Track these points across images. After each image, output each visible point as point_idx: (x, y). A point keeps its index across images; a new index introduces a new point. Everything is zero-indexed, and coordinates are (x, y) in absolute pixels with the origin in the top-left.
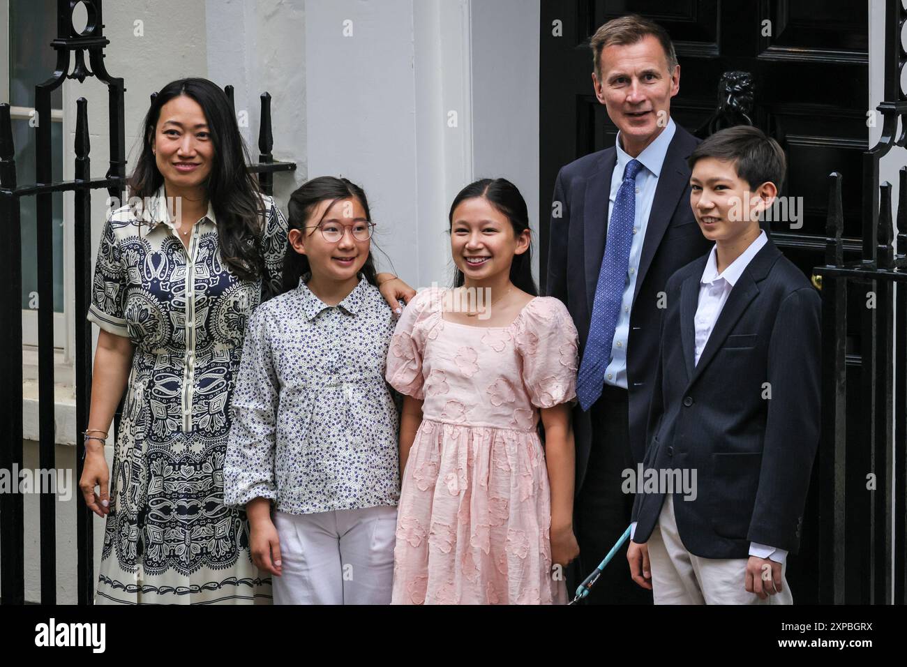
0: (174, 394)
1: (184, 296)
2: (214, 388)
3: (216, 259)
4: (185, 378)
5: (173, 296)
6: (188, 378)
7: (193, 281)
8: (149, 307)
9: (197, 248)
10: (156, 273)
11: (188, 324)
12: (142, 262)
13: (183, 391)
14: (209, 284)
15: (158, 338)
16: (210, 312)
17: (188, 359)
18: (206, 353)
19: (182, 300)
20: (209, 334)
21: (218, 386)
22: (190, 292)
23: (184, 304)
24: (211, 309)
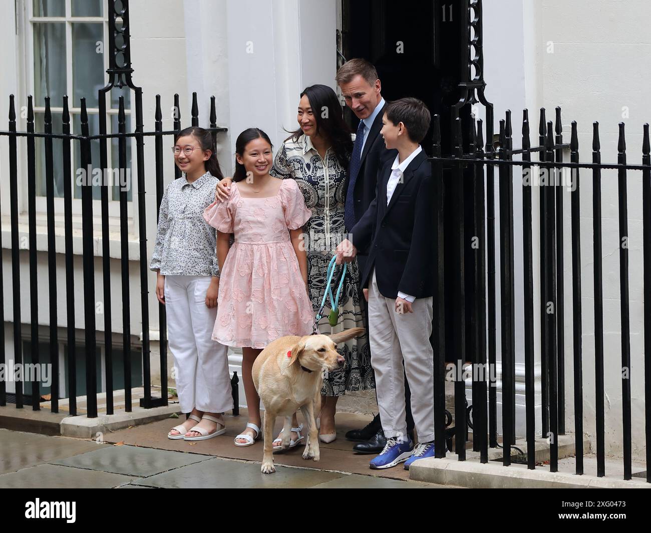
0: (321, 228)
1: (324, 183)
2: (339, 224)
3: (337, 165)
4: (325, 220)
5: (319, 183)
6: (327, 220)
7: (328, 176)
8: (307, 188)
9: (328, 160)
10: (309, 173)
11: (326, 196)
12: (301, 168)
13: (325, 227)
14: (335, 177)
15: (311, 203)
16: (336, 190)
17: (326, 211)
18: (334, 208)
19: (323, 184)
20: (335, 199)
21: (341, 223)
22: (327, 181)
23: (324, 186)
24: (337, 188)
